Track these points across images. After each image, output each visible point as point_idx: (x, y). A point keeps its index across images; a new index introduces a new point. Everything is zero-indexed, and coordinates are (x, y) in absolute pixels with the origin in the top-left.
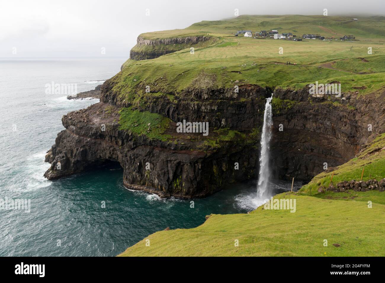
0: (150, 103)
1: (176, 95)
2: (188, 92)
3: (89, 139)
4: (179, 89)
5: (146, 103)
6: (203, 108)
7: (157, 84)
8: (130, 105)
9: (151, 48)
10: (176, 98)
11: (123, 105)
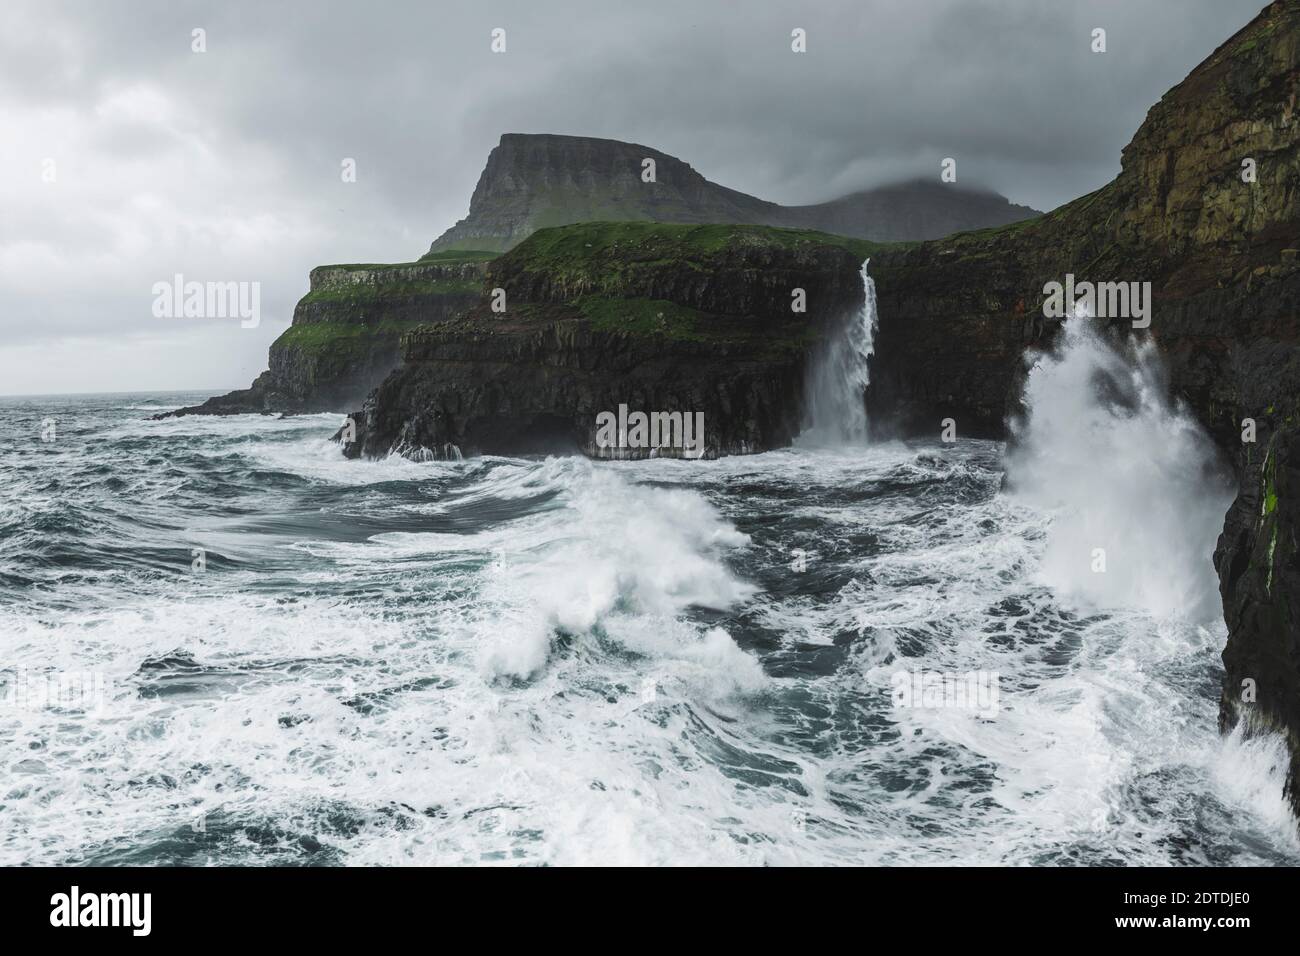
0: (648, 279)
1: (706, 260)
2: (730, 254)
3: (506, 365)
4: (708, 251)
5: (635, 281)
6: (765, 280)
7: (651, 248)
8: (595, 289)
9: (375, 290)
10: (707, 266)
11: (579, 290)
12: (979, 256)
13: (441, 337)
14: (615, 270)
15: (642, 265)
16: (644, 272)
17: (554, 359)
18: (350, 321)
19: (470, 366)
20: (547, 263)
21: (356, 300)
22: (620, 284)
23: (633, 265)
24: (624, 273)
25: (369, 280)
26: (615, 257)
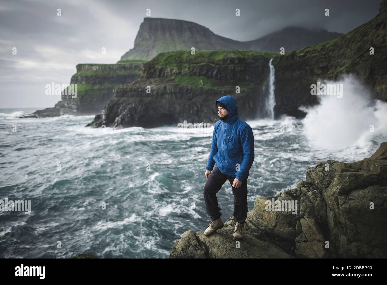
0: (197, 70)
1: (216, 63)
2: (224, 60)
4: (217, 60)
5: (193, 70)
6: (236, 68)
8: (180, 73)
9: (101, 72)
10: (217, 64)
11: (174, 73)
12: (314, 55)
13: (128, 89)
14: (186, 67)
15: (195, 65)
16: (196, 67)
17: (167, 96)
18: (93, 83)
19: (138, 99)
20: (163, 65)
21: (95, 76)
22: (188, 72)
23: (192, 65)
24: (189, 68)
25: (99, 69)
26: (186, 63)
